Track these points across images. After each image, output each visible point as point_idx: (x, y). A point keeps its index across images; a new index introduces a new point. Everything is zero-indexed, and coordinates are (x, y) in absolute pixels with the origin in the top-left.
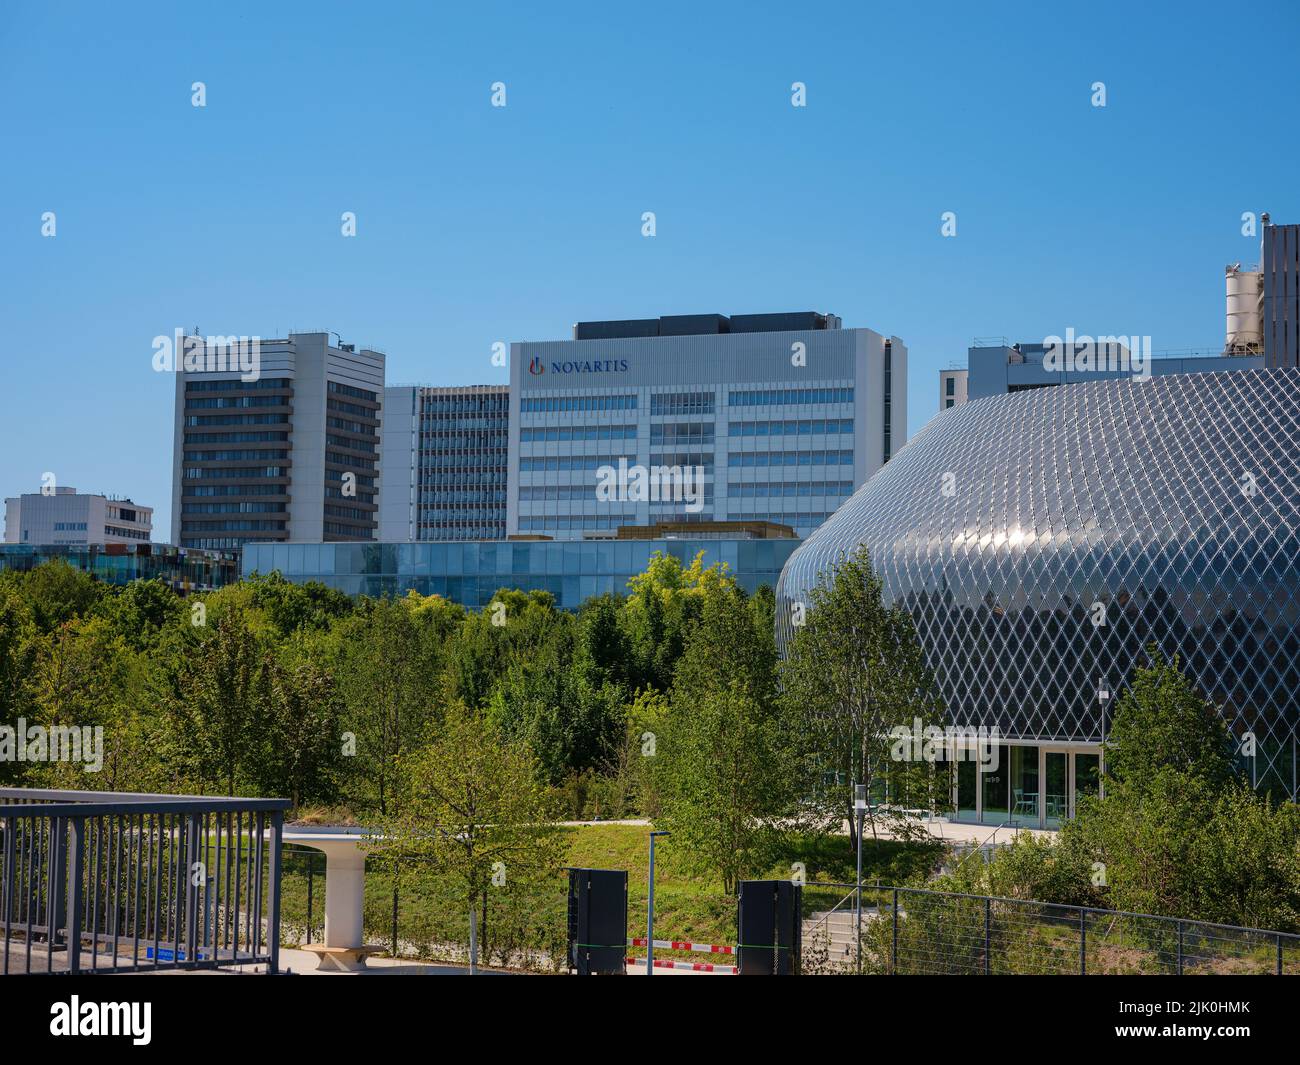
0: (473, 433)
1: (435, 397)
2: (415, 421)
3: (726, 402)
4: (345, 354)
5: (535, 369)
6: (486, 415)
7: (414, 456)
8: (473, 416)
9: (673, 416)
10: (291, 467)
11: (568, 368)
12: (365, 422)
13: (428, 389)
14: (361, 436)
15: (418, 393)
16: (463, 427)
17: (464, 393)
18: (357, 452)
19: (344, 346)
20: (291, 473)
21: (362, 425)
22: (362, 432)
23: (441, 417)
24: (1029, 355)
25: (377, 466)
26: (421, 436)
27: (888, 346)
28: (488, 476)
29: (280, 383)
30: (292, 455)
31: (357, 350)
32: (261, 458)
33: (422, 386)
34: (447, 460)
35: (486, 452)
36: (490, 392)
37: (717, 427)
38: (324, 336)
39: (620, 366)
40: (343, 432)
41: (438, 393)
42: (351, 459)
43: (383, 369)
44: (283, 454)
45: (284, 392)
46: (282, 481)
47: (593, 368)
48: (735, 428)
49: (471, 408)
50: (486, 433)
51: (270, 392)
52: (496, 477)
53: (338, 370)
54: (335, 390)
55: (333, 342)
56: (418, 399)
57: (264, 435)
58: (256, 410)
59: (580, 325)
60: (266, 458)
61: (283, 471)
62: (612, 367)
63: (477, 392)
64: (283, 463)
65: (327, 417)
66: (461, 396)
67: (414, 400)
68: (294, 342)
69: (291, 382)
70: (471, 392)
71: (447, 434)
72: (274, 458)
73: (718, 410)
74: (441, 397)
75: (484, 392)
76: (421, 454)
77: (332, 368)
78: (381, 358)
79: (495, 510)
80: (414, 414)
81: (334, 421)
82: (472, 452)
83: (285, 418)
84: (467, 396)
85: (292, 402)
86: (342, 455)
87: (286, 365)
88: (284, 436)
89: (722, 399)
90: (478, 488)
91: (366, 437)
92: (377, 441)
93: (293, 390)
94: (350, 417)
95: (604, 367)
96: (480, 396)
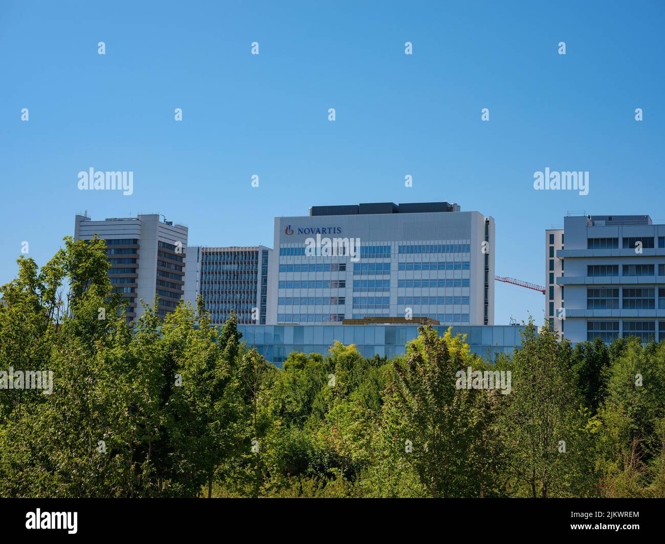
0: (230, 272)
1: (210, 253)
2: (199, 265)
3: (397, 251)
4: (167, 227)
5: (288, 232)
6: (238, 263)
7: (198, 284)
8: (231, 263)
9: (367, 259)
10: (137, 288)
11: (307, 231)
12: (178, 264)
13: (206, 248)
14: (176, 272)
15: (201, 251)
16: (225, 269)
17: (226, 250)
18: (172, 281)
19: (167, 222)
20: (137, 291)
21: (176, 266)
22: (176, 269)
23: (213, 264)
24: (596, 222)
25: (183, 288)
26: (202, 274)
27: (487, 222)
28: (238, 295)
29: (132, 242)
30: (137, 281)
31: (173, 225)
32: (120, 282)
33: (203, 246)
34: (216, 287)
35: (237, 283)
36: (240, 250)
37: (392, 265)
38: (157, 216)
39: (337, 231)
40: (165, 269)
41: (212, 251)
42: (169, 284)
43: (186, 235)
44: (133, 280)
45: (134, 246)
46: (132, 295)
47: (321, 231)
48: (402, 267)
49: (229, 259)
50: (237, 272)
51: (126, 246)
52: (242, 297)
53: (164, 235)
54: (162, 246)
55: (161, 220)
56: (200, 254)
57: (123, 270)
58: (119, 256)
59: (313, 208)
60: (123, 282)
61: (133, 290)
62: (332, 231)
63: (233, 250)
64: (133, 285)
65: (158, 260)
66: (224, 252)
67: (198, 254)
68: (140, 219)
69: (138, 241)
70: (229, 250)
71: (216, 273)
72: (128, 282)
73: (392, 256)
74: (213, 253)
75: (237, 250)
76: (202, 283)
77: (160, 234)
78: (186, 229)
79: (242, 314)
80: (198, 262)
81: (161, 263)
82: (230, 282)
83: (134, 261)
84: (227, 252)
85: (138, 252)
86: (165, 282)
87: (136, 232)
88: (134, 270)
89: (394, 249)
90: (233, 302)
91: (178, 272)
92: (184, 274)
93: (139, 246)
94: (170, 261)
95: (327, 231)
96: (235, 252)
